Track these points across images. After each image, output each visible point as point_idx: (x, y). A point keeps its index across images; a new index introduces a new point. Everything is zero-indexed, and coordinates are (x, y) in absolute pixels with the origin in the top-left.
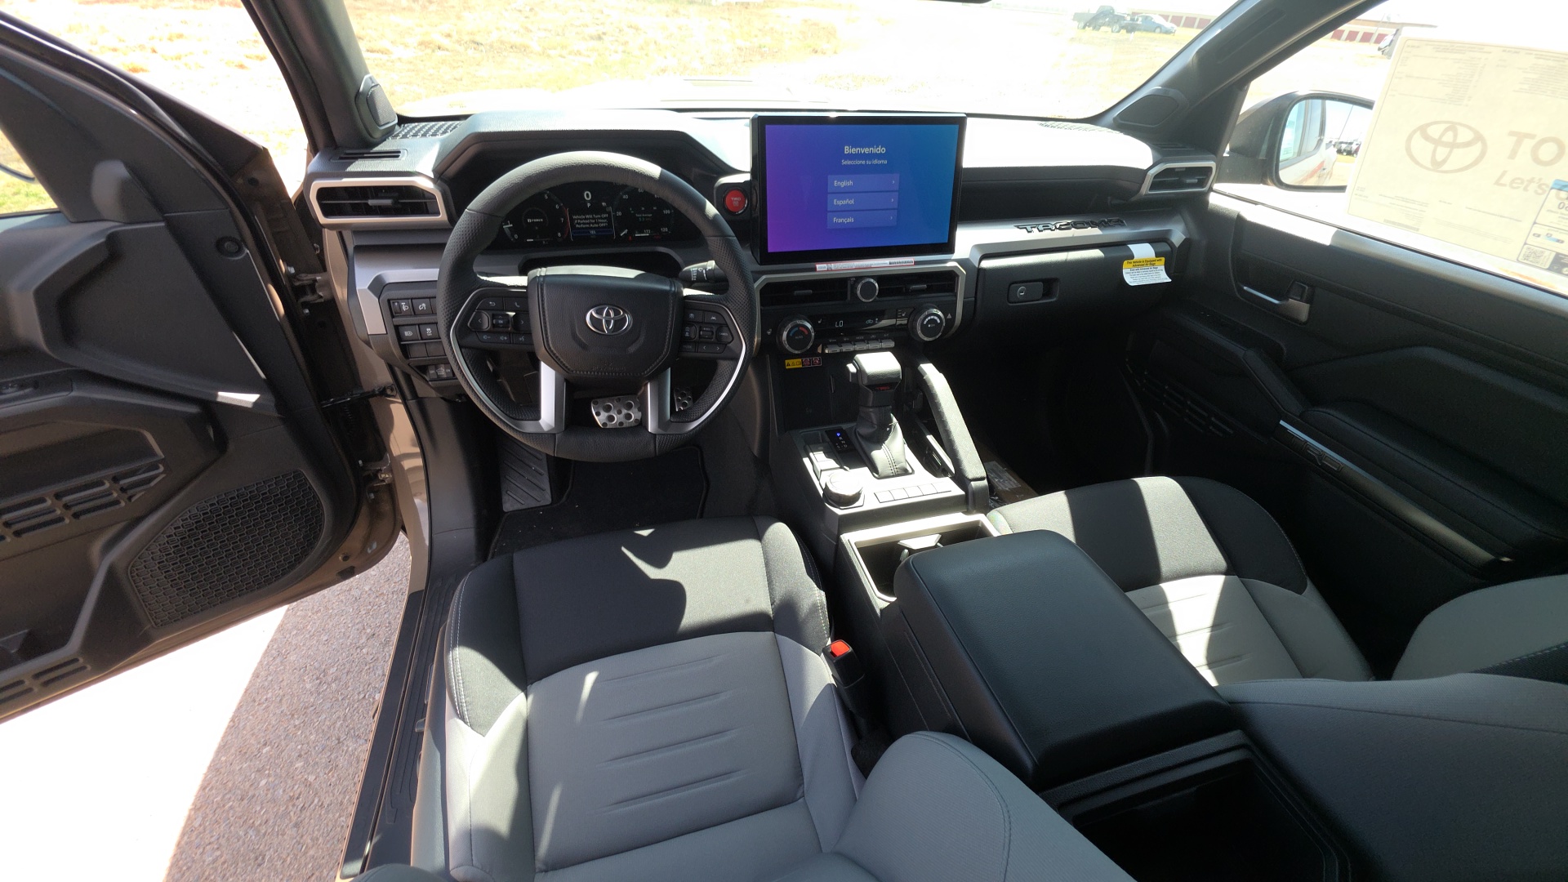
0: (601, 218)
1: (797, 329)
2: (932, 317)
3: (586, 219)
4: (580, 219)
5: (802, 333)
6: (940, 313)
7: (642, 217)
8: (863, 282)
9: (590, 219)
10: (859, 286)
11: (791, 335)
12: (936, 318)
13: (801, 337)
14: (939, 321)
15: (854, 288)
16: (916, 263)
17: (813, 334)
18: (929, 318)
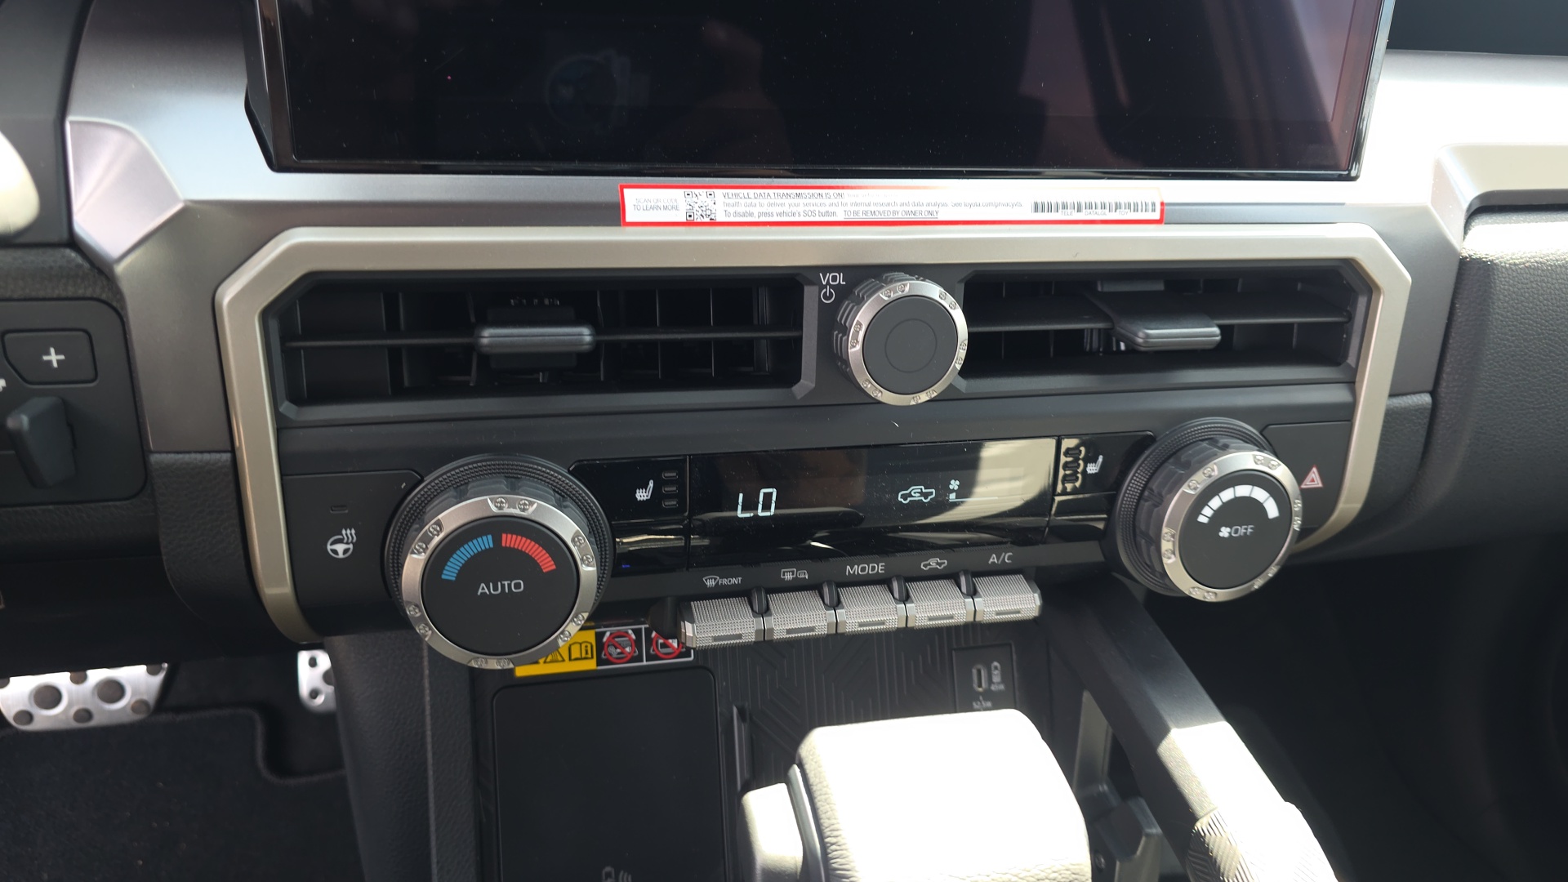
1: (486, 542)
2: (1243, 491)
5: (521, 564)
6: (1281, 472)
8: (884, 295)
10: (863, 317)
11: (450, 572)
12: (1260, 494)
13: (514, 586)
14: (1272, 510)
15: (833, 325)
16: (1167, 215)
17: (588, 571)
18: (1227, 495)
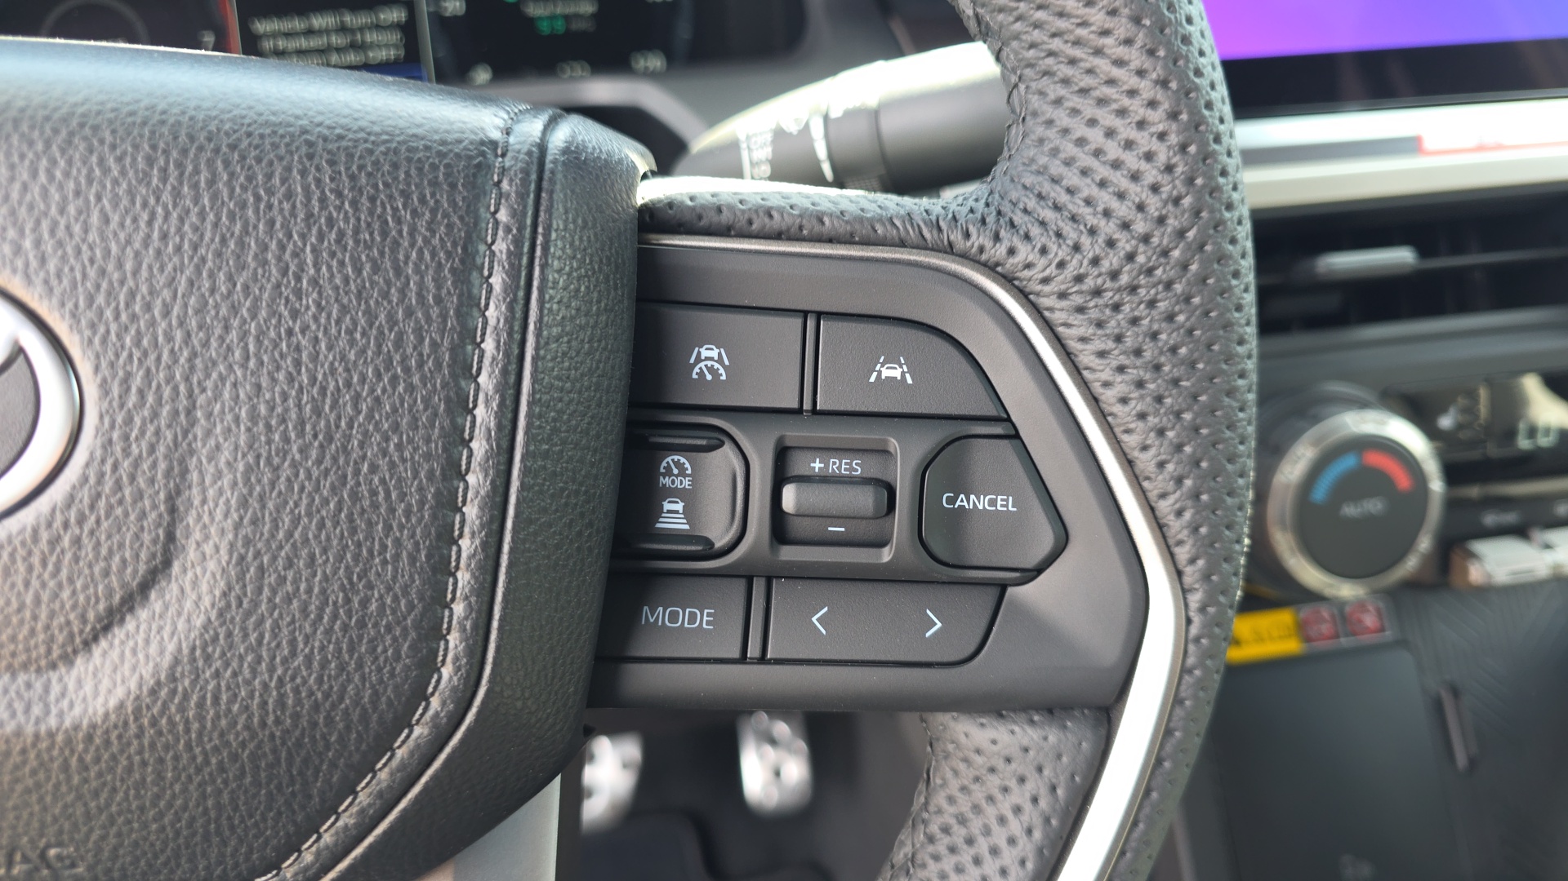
0: (378, 27)
3: (310, 32)
4: (288, 35)
7: (552, 18)
9: (327, 32)
11: (1320, 493)
17: (1437, 486)
